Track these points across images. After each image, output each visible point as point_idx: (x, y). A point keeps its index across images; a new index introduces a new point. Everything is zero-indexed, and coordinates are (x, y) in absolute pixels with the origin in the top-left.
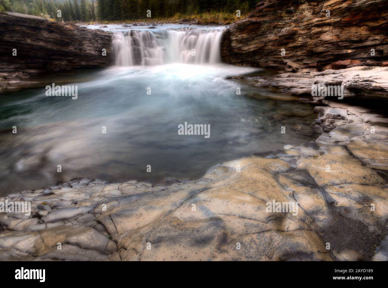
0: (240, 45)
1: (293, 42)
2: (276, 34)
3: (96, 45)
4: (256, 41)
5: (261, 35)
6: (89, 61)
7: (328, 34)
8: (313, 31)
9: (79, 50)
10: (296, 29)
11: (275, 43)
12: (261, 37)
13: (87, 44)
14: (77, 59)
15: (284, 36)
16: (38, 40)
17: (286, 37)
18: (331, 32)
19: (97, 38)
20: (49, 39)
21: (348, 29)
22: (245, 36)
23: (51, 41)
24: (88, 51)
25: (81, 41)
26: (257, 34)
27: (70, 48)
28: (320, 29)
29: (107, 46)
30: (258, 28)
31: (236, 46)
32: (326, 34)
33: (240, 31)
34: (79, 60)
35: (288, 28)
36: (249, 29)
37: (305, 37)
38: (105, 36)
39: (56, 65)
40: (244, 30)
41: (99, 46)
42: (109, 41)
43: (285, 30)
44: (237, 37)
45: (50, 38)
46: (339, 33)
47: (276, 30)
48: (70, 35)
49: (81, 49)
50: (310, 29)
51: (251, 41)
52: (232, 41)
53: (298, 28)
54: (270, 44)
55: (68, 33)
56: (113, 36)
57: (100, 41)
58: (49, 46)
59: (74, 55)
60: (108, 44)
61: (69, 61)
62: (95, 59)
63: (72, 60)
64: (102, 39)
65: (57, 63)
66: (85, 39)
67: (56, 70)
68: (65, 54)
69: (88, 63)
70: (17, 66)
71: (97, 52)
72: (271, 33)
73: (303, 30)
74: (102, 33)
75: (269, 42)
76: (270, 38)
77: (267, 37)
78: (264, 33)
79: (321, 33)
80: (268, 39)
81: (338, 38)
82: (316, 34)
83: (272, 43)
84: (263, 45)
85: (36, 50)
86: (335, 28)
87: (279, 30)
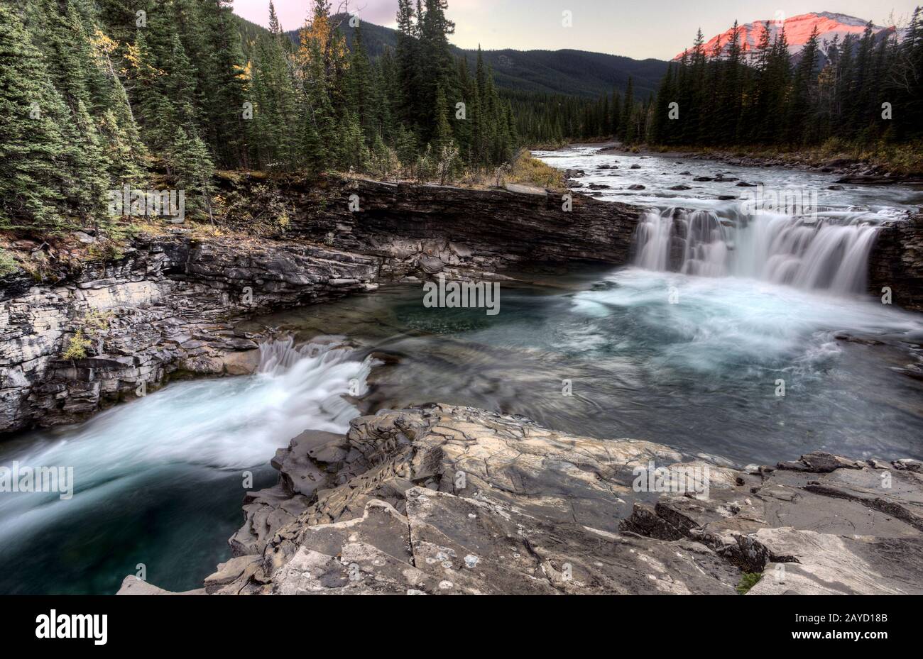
3: (610, 229)
6: (593, 252)
9: (583, 234)
13: (597, 226)
14: (576, 247)
16: (531, 220)
19: (615, 218)
20: (545, 218)
23: (546, 221)
24: (595, 237)
25: (589, 221)
27: (570, 231)
29: (629, 231)
31: (912, 263)
34: (578, 249)
38: (629, 215)
39: (545, 251)
41: (615, 230)
42: (633, 225)
49: (585, 233)
52: (904, 251)
57: (618, 223)
58: (542, 228)
59: (573, 241)
60: (629, 228)
61: (564, 247)
62: (602, 250)
63: (568, 247)
64: (623, 219)
65: (546, 248)
66: (595, 218)
67: (542, 259)
68: (561, 239)
69: (591, 255)
70: (497, 248)
71: (609, 240)
74: (625, 210)
85: (525, 231)
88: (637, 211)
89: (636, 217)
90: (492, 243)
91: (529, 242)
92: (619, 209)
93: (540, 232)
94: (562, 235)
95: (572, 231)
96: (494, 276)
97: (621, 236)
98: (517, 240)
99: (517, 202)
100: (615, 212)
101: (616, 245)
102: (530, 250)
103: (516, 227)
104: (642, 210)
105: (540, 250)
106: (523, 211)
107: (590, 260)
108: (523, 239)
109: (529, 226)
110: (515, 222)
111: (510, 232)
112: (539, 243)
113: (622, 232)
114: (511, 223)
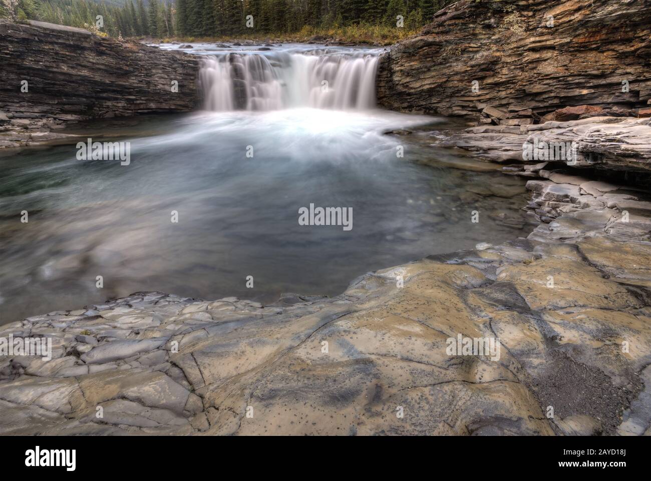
0: (408, 80)
1: (493, 76)
2: (465, 62)
3: (173, 77)
4: (433, 74)
5: (441, 64)
6: (161, 102)
7: (550, 64)
8: (526, 59)
9: (147, 84)
10: (498, 54)
11: (464, 76)
12: (442, 66)
13: (159, 75)
14: (143, 98)
15: (479, 65)
16: (79, 67)
17: (482, 67)
18: (556, 60)
19: (175, 65)
20: (97, 66)
21: (582, 55)
22: (415, 64)
23: (100, 69)
24: (160, 86)
25: (150, 69)
26: (434, 62)
27: (131, 81)
28: (538, 56)
29: (192, 78)
30: (438, 52)
31: (400, 81)
32: (546, 63)
33: (408, 57)
34: (145, 100)
35: (485, 53)
36: (421, 53)
37: (513, 67)
38: (189, 61)
39: (108, 107)
40: (413, 55)
41: (178, 77)
42: (194, 71)
43: (480, 57)
44: (402, 65)
45: (98, 64)
46: (568, 62)
47: (466, 56)
48: (131, 60)
49: (148, 83)
50: (521, 55)
51: (424, 72)
52: (394, 72)
53: (502, 53)
54: (455, 78)
55: (129, 57)
56: (201, 62)
57: (180, 70)
58: (98, 77)
59: (137, 92)
60: (192, 75)
61: (128, 100)
62: (171, 99)
63: (133, 100)
64: (183, 66)
65: (109, 103)
66: (156, 66)
67: (107, 116)
68: (124, 91)
69: (159, 105)
70: (45, 108)
72: (457, 60)
73: (509, 56)
74: (183, 58)
75: (454, 74)
76: (455, 69)
77: (451, 66)
78: (446, 60)
79: (538, 61)
80: (452, 69)
81: (567, 69)
82: (531, 63)
83: (458, 77)
84: (444, 80)
85: (77, 83)
86: (561, 54)
87: (472, 55)
88: (195, 58)
89: (196, 63)
91: (86, 97)
92: (178, 57)
93: (96, 83)
94: (125, 87)
95: (133, 81)
96: (49, 136)
97: (187, 83)
98: (67, 95)
99: (52, 43)
100: (174, 60)
101: (182, 93)
102: (90, 107)
103: (62, 77)
104: (200, 57)
105: (101, 106)
106: (64, 56)
107: (160, 111)
108: (76, 93)
109: (79, 75)
110: (59, 70)
111: (54, 84)
112: (98, 98)
113: (186, 79)
114: (53, 72)
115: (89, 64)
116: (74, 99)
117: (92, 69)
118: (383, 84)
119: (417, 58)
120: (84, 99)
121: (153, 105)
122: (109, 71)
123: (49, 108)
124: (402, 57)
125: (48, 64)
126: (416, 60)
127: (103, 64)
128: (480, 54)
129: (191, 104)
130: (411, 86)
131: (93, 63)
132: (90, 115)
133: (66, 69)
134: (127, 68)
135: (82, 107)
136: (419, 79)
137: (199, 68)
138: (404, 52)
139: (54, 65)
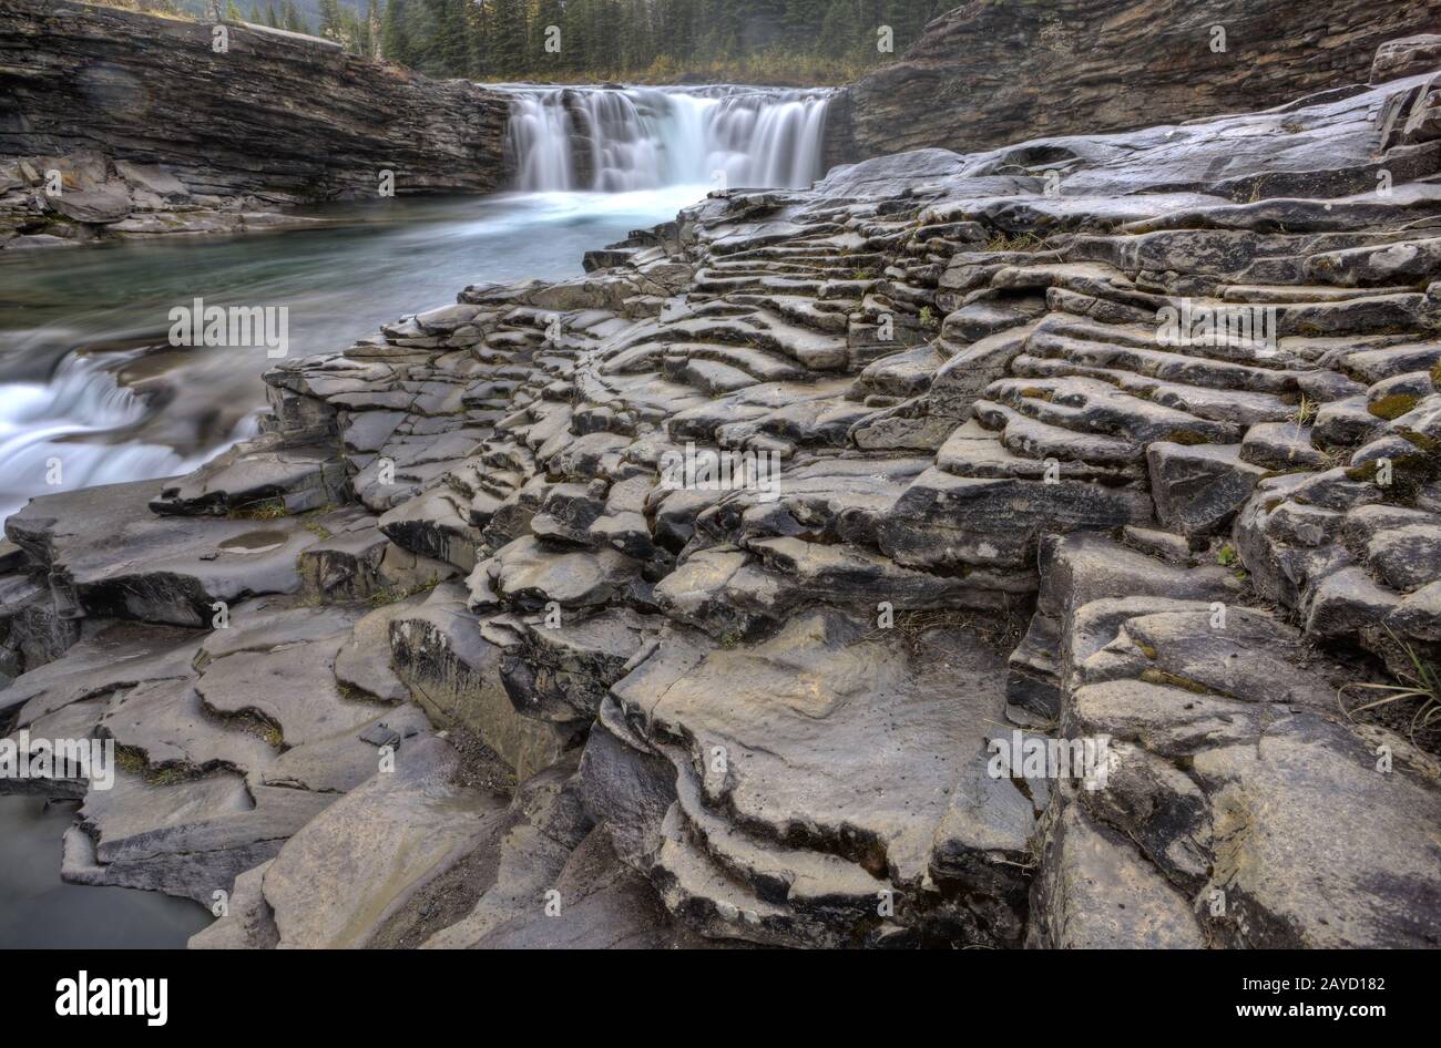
0: (880, 138)
1: (1025, 127)
2: (979, 106)
3: (462, 129)
4: (923, 126)
5: (937, 109)
6: (439, 176)
7: (1114, 107)
8: (1077, 98)
9: (417, 140)
10: (1031, 90)
11: (976, 130)
12: (938, 113)
13: (438, 125)
14: (407, 167)
15: (1001, 110)
16: (311, 105)
17: (1007, 113)
18: (1124, 100)
19: (467, 109)
20: (340, 104)
21: (1163, 91)
22: (894, 110)
23: (343, 110)
24: (440, 146)
25: (422, 115)
26: (925, 105)
27: (391, 134)
28: (1095, 93)
29: (496, 132)
30: (931, 89)
31: (866, 140)
32: (1109, 105)
33: (881, 98)
34: (411, 171)
35: (1011, 90)
36: (905, 90)
37: (1056, 112)
38: (491, 103)
39: (343, 182)
40: (891, 95)
41: (471, 131)
42: (501, 119)
43: (1003, 96)
44: (869, 113)
45: (342, 101)
46: (1142, 102)
47: (978, 94)
48: (394, 96)
49: (420, 138)
50: (1067, 92)
51: (908, 125)
52: (856, 126)
53: (1037, 90)
54: (962, 133)
55: (391, 90)
56: (512, 105)
57: (475, 119)
58: (339, 124)
59: (400, 155)
60: (496, 127)
62: (456, 170)
64: (481, 111)
65: (346, 175)
69: (435, 181)
70: (239, 179)
71: (464, 150)
72: (964, 102)
73: (1050, 94)
74: (480, 95)
75: (960, 127)
76: (961, 117)
77: (954, 113)
78: (945, 103)
79: (1097, 102)
80: (956, 118)
81: (1140, 115)
82: (1084, 105)
83: (967, 131)
84: (944, 136)
85: (305, 133)
86: (1131, 90)
87: (988, 93)
88: (499, 96)
89: (504, 106)
90: (222, 168)
91: (313, 161)
93: (334, 134)
94: (379, 145)
95: (394, 134)
97: (484, 141)
98: (280, 155)
100: (466, 100)
101: (477, 160)
103: (280, 122)
104: (509, 97)
105: (332, 179)
106: (292, 83)
107: (436, 190)
108: (299, 152)
109: (311, 120)
110: (280, 109)
111: (266, 134)
112: (331, 165)
113: (485, 135)
114: (268, 112)
115: (327, 101)
116: (292, 164)
117: (330, 109)
118: (835, 147)
119: (895, 99)
120: (308, 165)
121: (424, 180)
122: (357, 115)
123: (245, 178)
124: (870, 99)
125: (264, 96)
126: (896, 103)
127: (349, 102)
128: (1003, 91)
129: (491, 181)
130: (886, 148)
131: (334, 99)
132: (311, 196)
133: (291, 106)
134: (388, 111)
135: (300, 181)
136: (900, 136)
137: (509, 114)
138: (874, 90)
139: (274, 98)
